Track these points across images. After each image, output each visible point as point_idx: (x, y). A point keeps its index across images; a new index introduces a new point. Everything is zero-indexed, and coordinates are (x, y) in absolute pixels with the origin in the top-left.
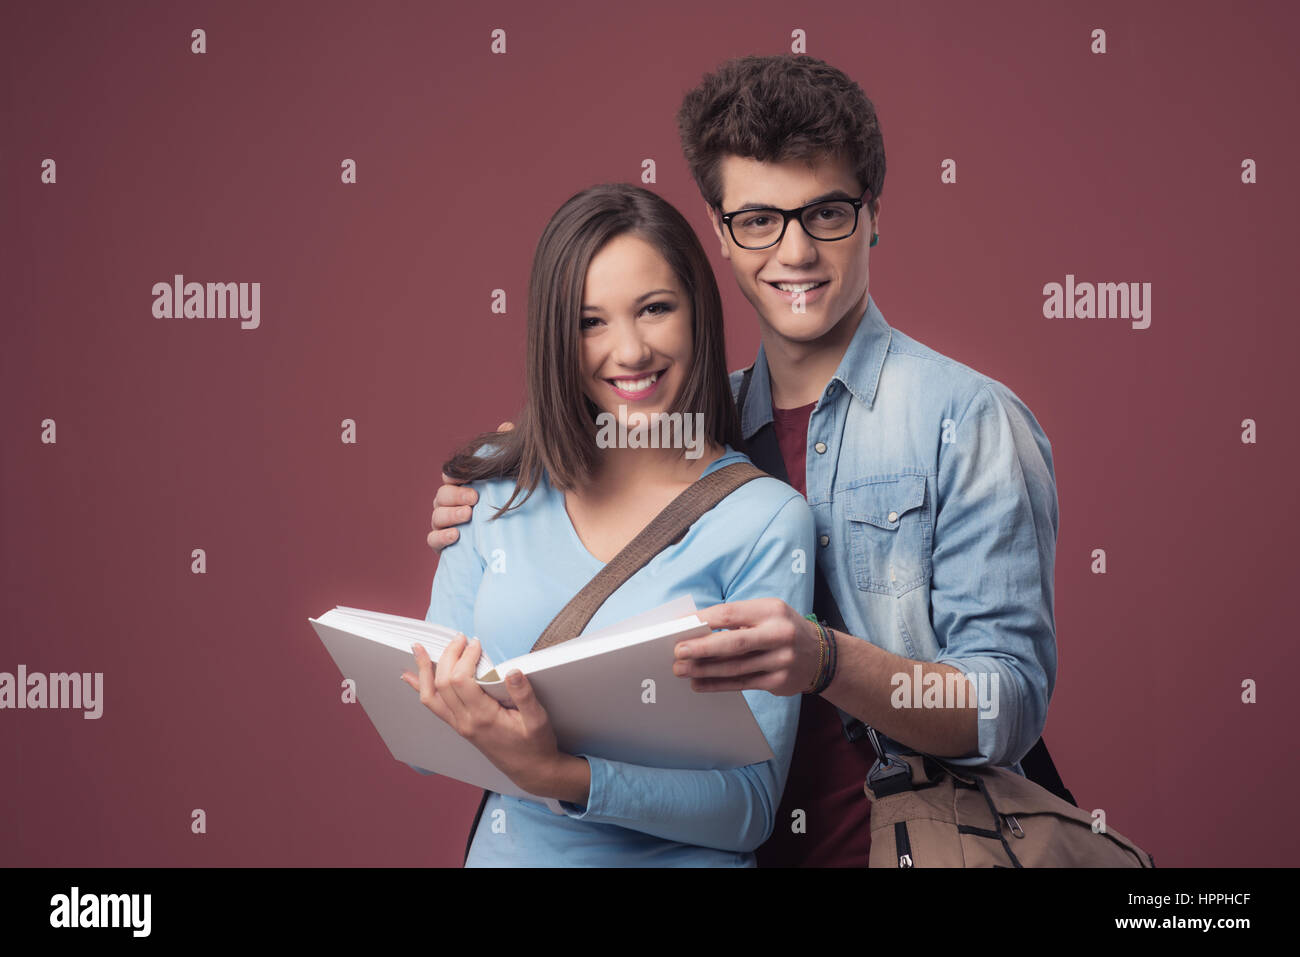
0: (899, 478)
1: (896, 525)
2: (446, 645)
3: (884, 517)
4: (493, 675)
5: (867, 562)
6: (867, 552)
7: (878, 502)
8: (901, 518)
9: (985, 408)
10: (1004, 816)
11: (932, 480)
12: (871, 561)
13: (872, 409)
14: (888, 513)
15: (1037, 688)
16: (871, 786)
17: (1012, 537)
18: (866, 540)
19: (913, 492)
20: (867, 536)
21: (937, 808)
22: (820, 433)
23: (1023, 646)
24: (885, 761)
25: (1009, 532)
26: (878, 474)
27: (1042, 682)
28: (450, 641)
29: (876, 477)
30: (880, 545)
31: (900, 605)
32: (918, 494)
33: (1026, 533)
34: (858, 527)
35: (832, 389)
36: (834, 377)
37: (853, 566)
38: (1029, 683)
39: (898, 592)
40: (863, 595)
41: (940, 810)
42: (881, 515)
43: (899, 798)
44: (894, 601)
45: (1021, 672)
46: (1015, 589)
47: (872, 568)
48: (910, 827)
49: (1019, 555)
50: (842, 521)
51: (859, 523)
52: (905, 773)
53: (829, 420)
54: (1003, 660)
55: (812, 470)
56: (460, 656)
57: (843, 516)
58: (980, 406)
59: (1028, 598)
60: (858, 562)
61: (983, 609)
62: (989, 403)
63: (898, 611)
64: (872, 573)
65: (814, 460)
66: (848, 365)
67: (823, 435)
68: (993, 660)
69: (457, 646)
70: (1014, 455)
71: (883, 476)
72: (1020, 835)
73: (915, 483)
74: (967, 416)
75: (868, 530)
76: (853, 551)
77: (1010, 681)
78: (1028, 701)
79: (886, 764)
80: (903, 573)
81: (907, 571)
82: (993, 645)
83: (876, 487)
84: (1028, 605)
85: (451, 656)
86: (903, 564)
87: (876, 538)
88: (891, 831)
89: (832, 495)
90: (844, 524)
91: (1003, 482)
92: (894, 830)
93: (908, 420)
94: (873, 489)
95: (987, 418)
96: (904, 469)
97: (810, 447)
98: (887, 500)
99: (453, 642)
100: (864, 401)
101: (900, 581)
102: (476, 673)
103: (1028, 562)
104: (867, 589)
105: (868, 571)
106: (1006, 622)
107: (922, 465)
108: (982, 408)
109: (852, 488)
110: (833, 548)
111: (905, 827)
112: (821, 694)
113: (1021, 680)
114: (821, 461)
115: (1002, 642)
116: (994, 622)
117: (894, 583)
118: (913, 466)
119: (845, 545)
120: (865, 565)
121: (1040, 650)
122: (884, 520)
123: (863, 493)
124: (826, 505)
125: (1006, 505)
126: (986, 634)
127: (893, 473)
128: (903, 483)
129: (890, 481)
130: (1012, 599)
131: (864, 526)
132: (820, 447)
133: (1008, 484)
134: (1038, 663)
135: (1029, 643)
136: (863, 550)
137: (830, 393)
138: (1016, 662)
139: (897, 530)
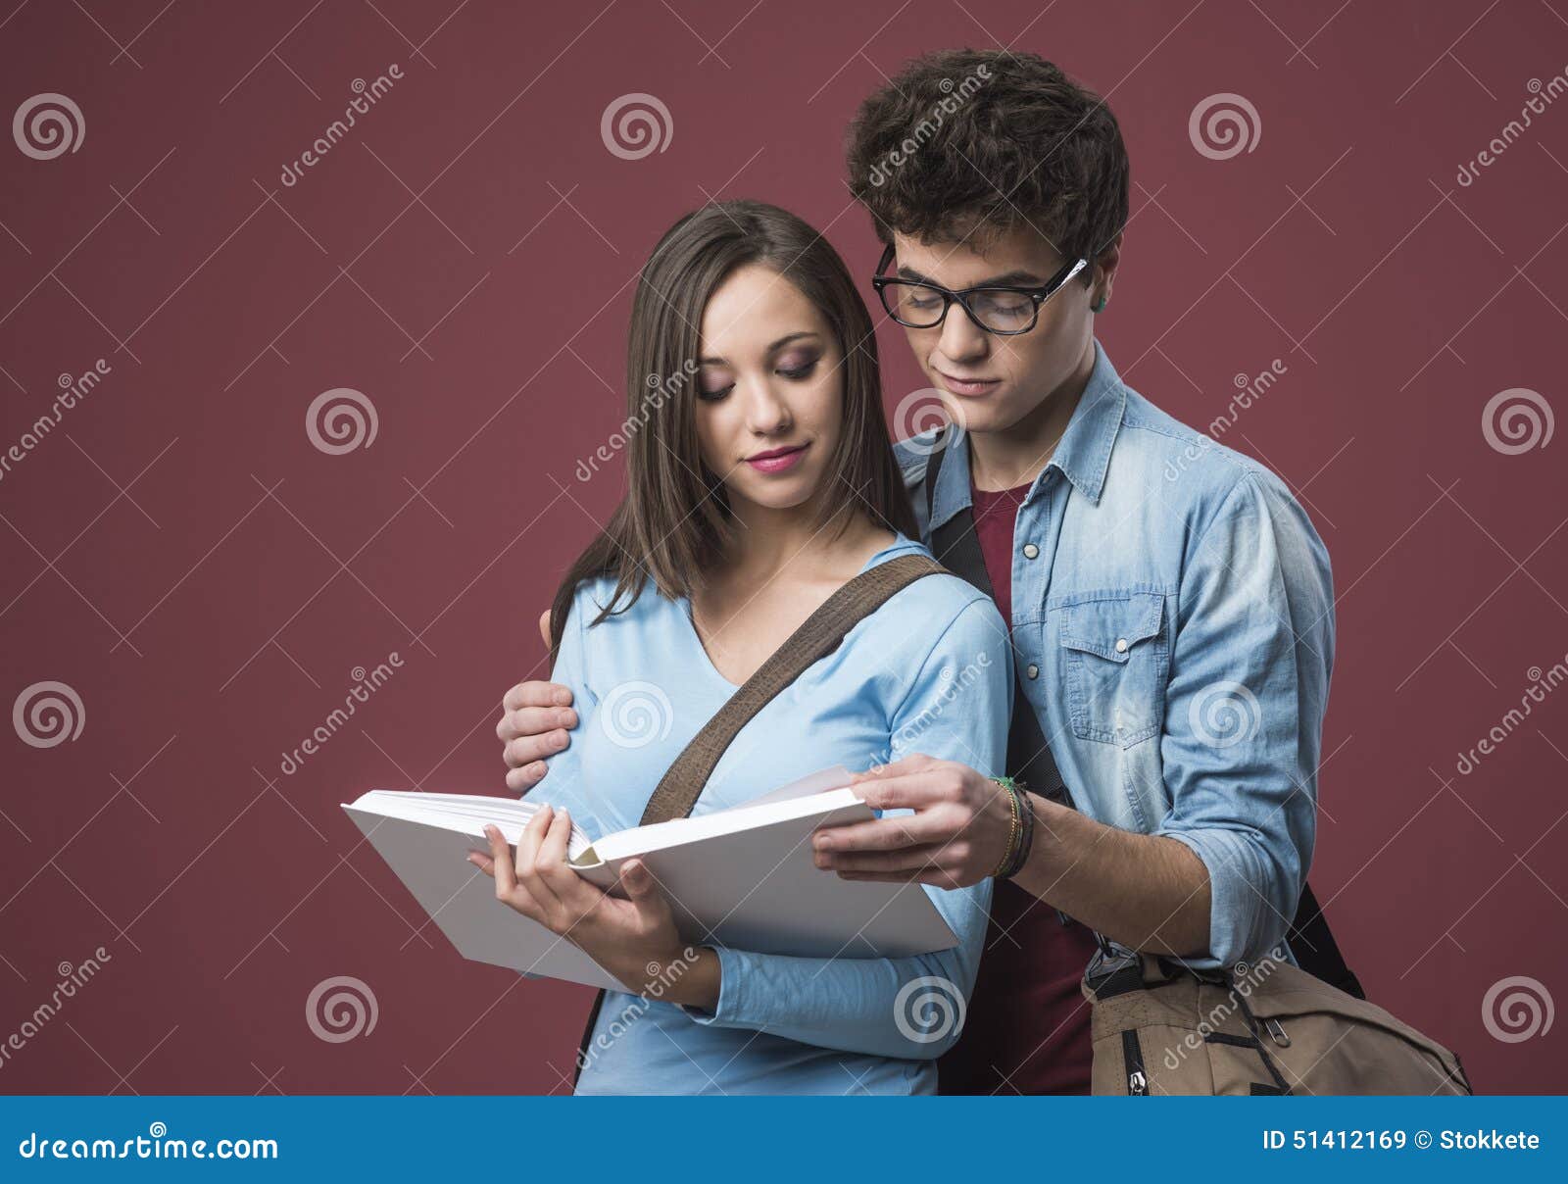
0: (1132, 597)
1: (1125, 656)
2: (528, 821)
3: (1110, 645)
4: (590, 856)
5: (1087, 701)
6: (1088, 689)
7: (1103, 624)
8: (1131, 649)
9: (1242, 507)
10: (1262, 1020)
11: (1171, 601)
12: (1092, 700)
13: (1098, 504)
14: (1116, 640)
15: (1287, 872)
16: (1091, 984)
17: (1265, 675)
18: (1086, 673)
19: (1147, 615)
20: (1088, 669)
21: (1176, 1011)
22: (1029, 532)
23: (1271, 817)
24: (1108, 951)
25: (1260, 669)
26: (1105, 588)
27: (1294, 864)
28: (531, 816)
29: (1101, 592)
30: (1105, 680)
31: (1126, 759)
32: (1152, 619)
33: (1284, 671)
34: (1075, 657)
35: (1047, 478)
36: (1050, 462)
37: (1070, 707)
38: (1276, 865)
39: (1125, 743)
40: (1081, 744)
41: (1180, 1013)
42: (1107, 641)
43: (1127, 999)
44: (1120, 751)
45: (1268, 851)
46: (1264, 742)
47: (1094, 710)
48: (1141, 1035)
49: (1273, 699)
50: (1055, 648)
51: (1079, 652)
52: (1134, 966)
53: (1043, 515)
54: (1244, 834)
55: (1019, 579)
56: (545, 835)
57: (1058, 641)
58: (1235, 504)
59: (1280, 755)
60: (1075, 702)
61: (1223, 766)
62: (1248, 501)
63: (1124, 766)
64: (1093, 716)
65: (1021, 567)
66: (1069, 447)
67: (1035, 534)
68: (1232, 834)
69: (541, 822)
70: (1275, 569)
71: (1111, 594)
72: (1284, 1043)
73: (1150, 605)
74: (1219, 517)
75: (1089, 662)
76: (1068, 689)
77: (1254, 863)
78: (1275, 889)
79: (1110, 955)
80: (1131, 719)
81: (1136, 716)
82: (1233, 815)
83: (1102, 605)
84: (1280, 765)
85: (534, 837)
86: (1132, 707)
87: (1100, 672)
88: (1118, 1041)
89: (1043, 613)
90: (1059, 651)
91: (1259, 604)
92: (1121, 1040)
93: (1145, 518)
94: (1098, 608)
95: (1244, 521)
96: (1137, 585)
97: (1018, 550)
98: (1115, 622)
99: (536, 818)
100: (1088, 495)
101: (1128, 728)
102: (568, 855)
103: (1285, 708)
104: (1086, 736)
105: (1088, 713)
106: (1251, 784)
107: (1160, 580)
108: (1238, 506)
109: (1070, 604)
110: (1043, 681)
111: (1136, 1035)
112: (1011, 879)
113: (1267, 861)
114: (1031, 568)
115: (1245, 810)
116: (1235, 784)
117: (1120, 730)
118: (1148, 583)
119: (1060, 679)
120: (1084, 706)
121: (1293, 822)
122: (1110, 649)
123: (1085, 613)
124: (1035, 625)
125: (1259, 634)
126: (1224, 798)
127: (1124, 588)
128: (1135, 604)
129: (1119, 598)
130: (1259, 755)
131: (1085, 657)
132: (1030, 550)
133: (1265, 605)
134: (1289, 840)
135: (1279, 812)
136: (1082, 686)
137: (1045, 482)
138: (1261, 838)
139: (1126, 663)
